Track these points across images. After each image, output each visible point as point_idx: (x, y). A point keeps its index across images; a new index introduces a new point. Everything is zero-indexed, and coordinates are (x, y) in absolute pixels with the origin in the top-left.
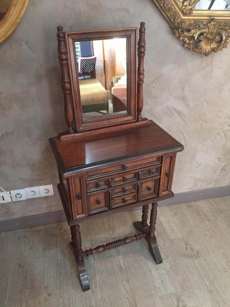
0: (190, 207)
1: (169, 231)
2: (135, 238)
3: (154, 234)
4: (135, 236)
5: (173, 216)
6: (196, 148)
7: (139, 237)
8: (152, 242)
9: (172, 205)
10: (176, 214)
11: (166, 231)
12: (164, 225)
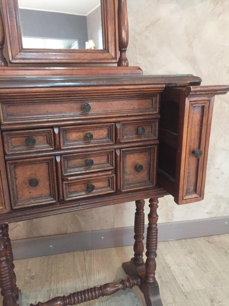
0: (211, 243)
1: (181, 279)
2: (121, 286)
3: (154, 278)
4: (122, 282)
5: (186, 255)
6: (214, 144)
7: (128, 284)
8: (150, 293)
9: (184, 240)
10: (191, 253)
11: (177, 279)
12: (171, 269)
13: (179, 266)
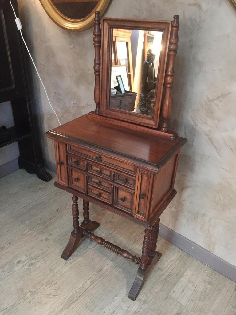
1: (179, 288)
5: (204, 281)
11: (176, 286)
13: (188, 282)
